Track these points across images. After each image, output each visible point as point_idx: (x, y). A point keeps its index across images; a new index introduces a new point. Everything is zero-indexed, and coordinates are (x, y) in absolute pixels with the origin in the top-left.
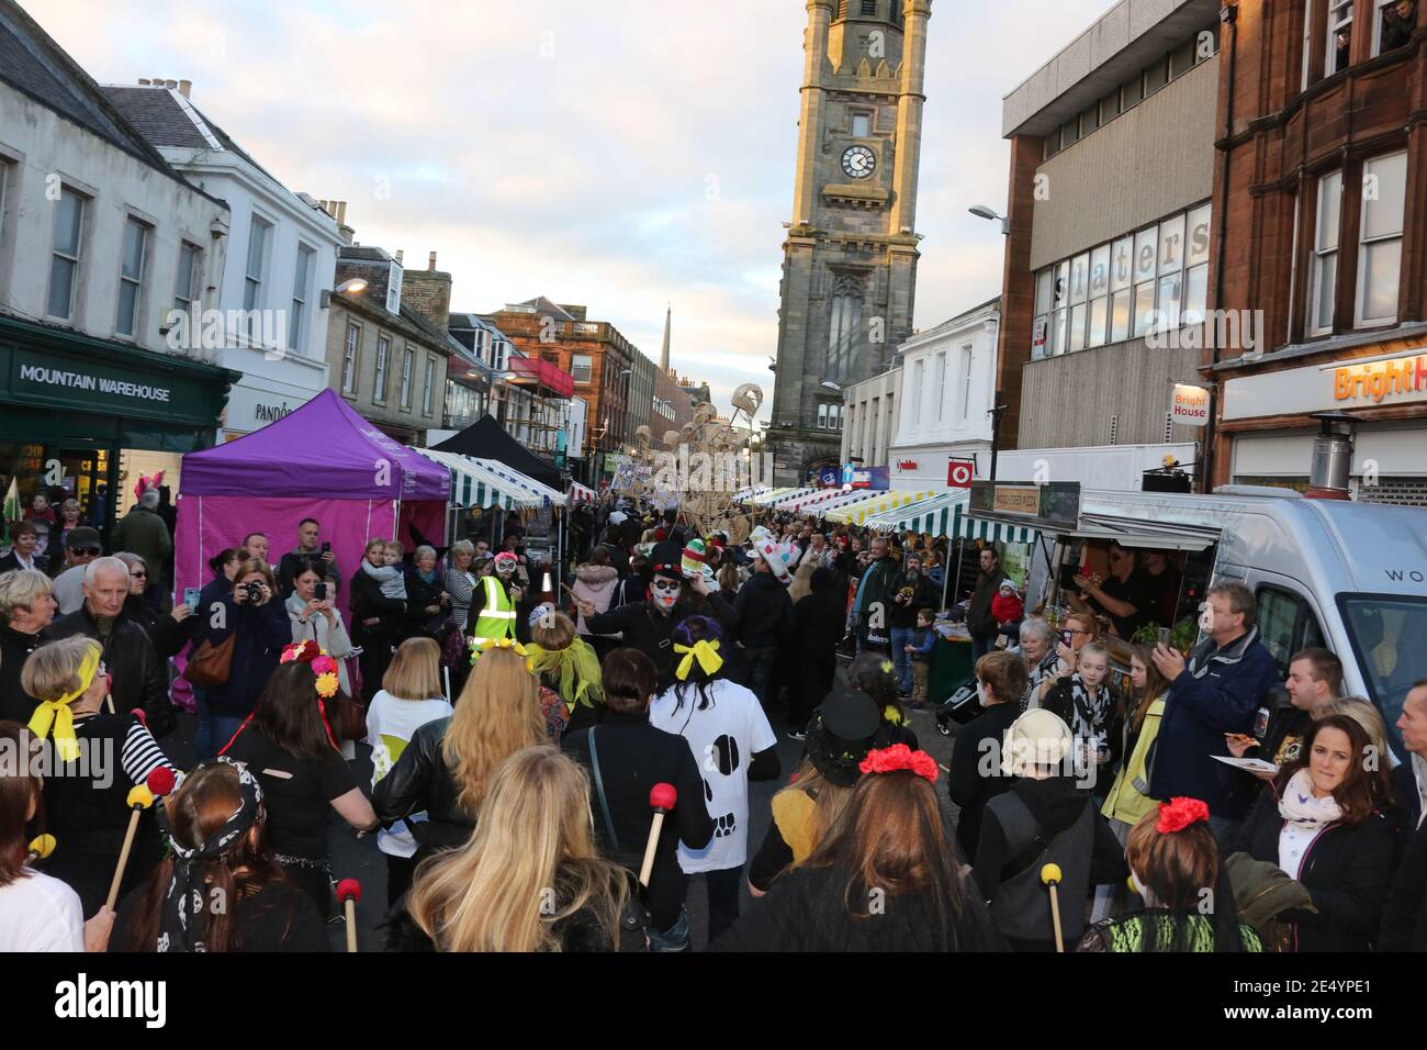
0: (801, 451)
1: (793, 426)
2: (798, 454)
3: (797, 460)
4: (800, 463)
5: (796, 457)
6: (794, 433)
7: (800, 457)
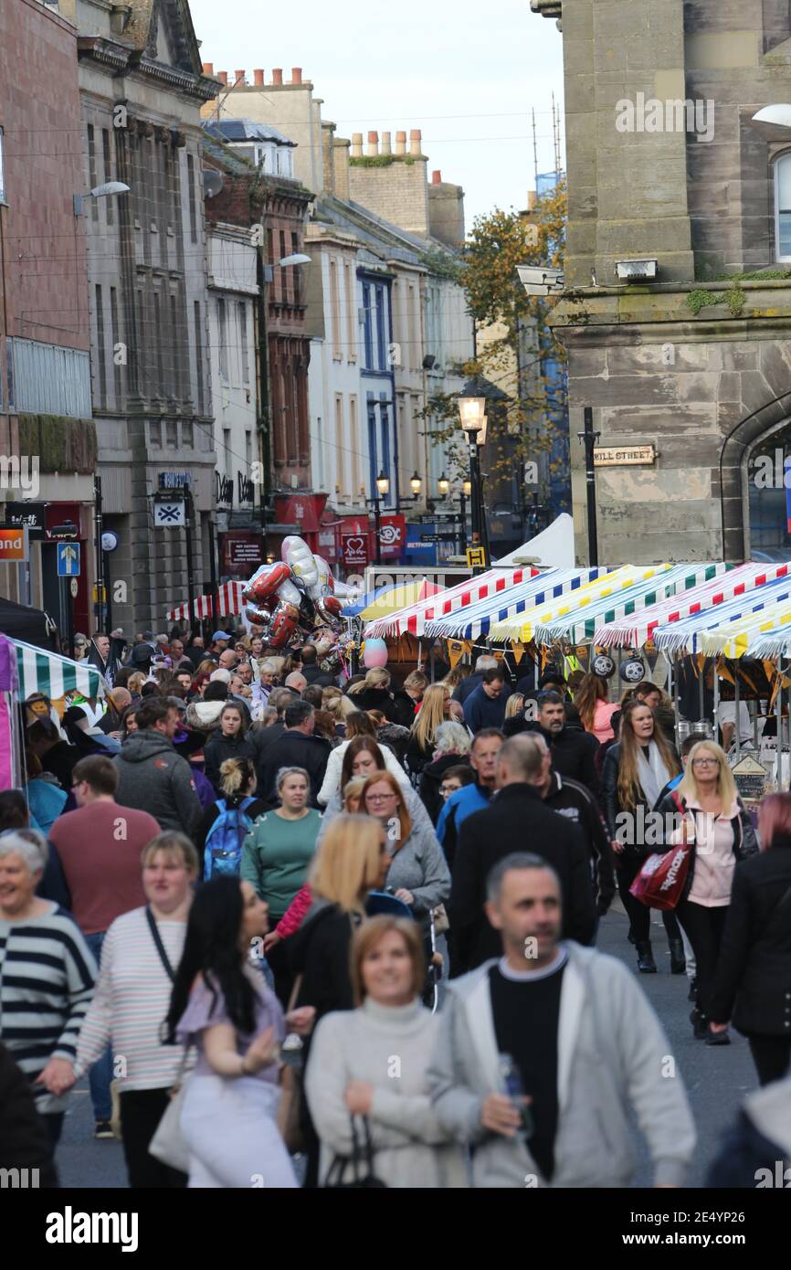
0: (711, 381)
1: (661, 274)
2: (699, 394)
3: (701, 420)
4: (716, 432)
5: (695, 407)
6: (671, 305)
7: (712, 408)
